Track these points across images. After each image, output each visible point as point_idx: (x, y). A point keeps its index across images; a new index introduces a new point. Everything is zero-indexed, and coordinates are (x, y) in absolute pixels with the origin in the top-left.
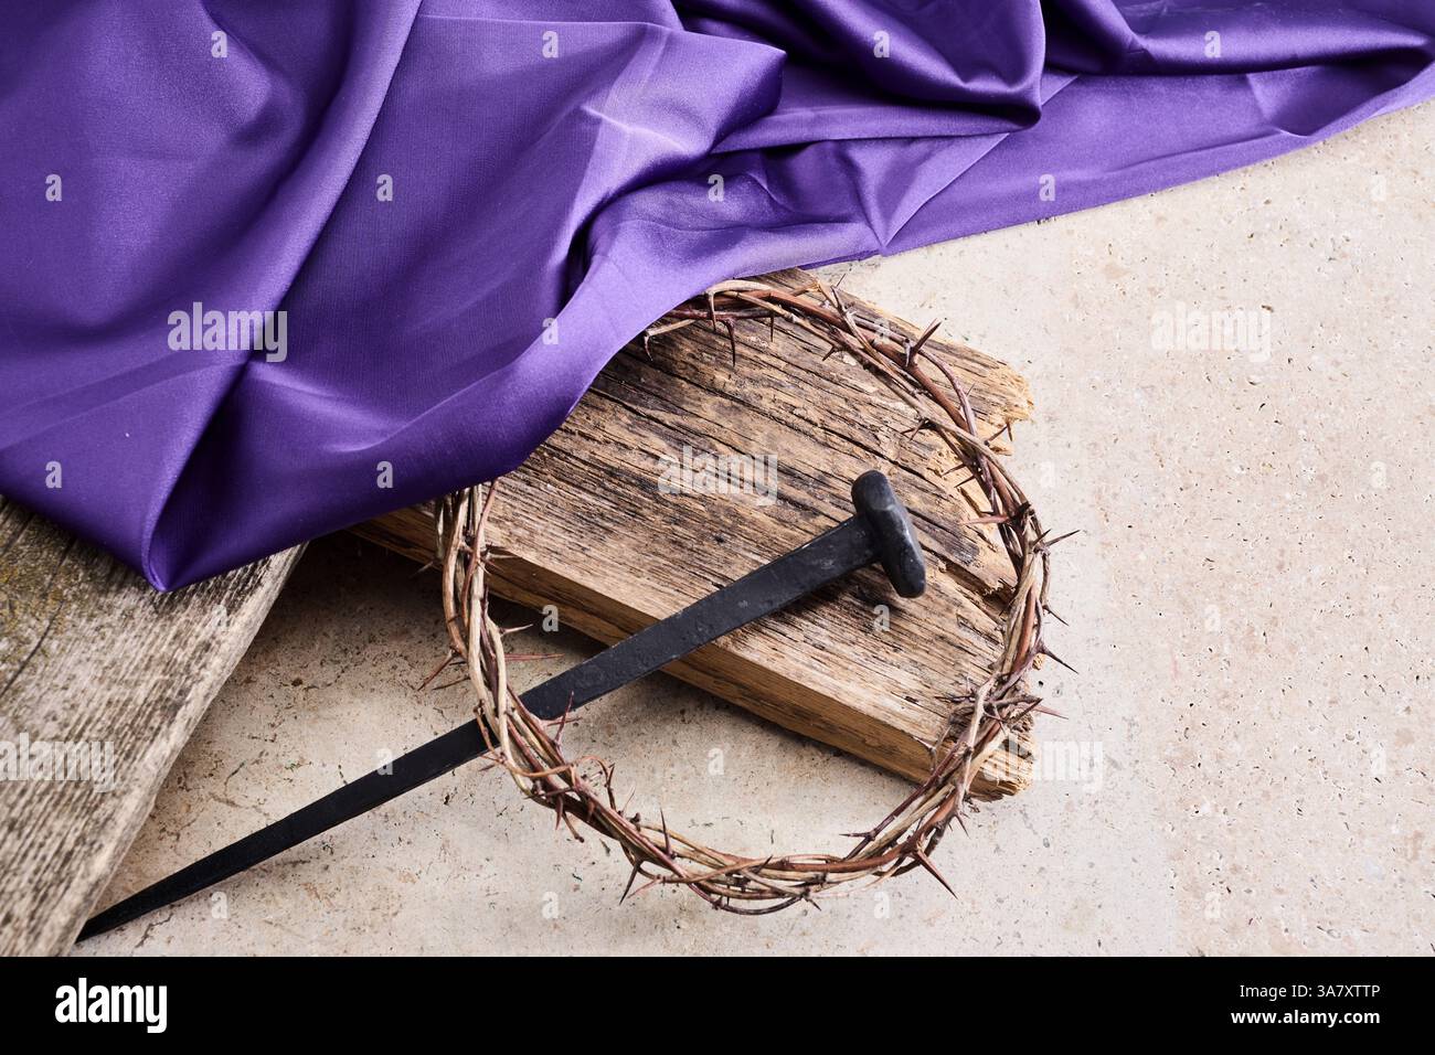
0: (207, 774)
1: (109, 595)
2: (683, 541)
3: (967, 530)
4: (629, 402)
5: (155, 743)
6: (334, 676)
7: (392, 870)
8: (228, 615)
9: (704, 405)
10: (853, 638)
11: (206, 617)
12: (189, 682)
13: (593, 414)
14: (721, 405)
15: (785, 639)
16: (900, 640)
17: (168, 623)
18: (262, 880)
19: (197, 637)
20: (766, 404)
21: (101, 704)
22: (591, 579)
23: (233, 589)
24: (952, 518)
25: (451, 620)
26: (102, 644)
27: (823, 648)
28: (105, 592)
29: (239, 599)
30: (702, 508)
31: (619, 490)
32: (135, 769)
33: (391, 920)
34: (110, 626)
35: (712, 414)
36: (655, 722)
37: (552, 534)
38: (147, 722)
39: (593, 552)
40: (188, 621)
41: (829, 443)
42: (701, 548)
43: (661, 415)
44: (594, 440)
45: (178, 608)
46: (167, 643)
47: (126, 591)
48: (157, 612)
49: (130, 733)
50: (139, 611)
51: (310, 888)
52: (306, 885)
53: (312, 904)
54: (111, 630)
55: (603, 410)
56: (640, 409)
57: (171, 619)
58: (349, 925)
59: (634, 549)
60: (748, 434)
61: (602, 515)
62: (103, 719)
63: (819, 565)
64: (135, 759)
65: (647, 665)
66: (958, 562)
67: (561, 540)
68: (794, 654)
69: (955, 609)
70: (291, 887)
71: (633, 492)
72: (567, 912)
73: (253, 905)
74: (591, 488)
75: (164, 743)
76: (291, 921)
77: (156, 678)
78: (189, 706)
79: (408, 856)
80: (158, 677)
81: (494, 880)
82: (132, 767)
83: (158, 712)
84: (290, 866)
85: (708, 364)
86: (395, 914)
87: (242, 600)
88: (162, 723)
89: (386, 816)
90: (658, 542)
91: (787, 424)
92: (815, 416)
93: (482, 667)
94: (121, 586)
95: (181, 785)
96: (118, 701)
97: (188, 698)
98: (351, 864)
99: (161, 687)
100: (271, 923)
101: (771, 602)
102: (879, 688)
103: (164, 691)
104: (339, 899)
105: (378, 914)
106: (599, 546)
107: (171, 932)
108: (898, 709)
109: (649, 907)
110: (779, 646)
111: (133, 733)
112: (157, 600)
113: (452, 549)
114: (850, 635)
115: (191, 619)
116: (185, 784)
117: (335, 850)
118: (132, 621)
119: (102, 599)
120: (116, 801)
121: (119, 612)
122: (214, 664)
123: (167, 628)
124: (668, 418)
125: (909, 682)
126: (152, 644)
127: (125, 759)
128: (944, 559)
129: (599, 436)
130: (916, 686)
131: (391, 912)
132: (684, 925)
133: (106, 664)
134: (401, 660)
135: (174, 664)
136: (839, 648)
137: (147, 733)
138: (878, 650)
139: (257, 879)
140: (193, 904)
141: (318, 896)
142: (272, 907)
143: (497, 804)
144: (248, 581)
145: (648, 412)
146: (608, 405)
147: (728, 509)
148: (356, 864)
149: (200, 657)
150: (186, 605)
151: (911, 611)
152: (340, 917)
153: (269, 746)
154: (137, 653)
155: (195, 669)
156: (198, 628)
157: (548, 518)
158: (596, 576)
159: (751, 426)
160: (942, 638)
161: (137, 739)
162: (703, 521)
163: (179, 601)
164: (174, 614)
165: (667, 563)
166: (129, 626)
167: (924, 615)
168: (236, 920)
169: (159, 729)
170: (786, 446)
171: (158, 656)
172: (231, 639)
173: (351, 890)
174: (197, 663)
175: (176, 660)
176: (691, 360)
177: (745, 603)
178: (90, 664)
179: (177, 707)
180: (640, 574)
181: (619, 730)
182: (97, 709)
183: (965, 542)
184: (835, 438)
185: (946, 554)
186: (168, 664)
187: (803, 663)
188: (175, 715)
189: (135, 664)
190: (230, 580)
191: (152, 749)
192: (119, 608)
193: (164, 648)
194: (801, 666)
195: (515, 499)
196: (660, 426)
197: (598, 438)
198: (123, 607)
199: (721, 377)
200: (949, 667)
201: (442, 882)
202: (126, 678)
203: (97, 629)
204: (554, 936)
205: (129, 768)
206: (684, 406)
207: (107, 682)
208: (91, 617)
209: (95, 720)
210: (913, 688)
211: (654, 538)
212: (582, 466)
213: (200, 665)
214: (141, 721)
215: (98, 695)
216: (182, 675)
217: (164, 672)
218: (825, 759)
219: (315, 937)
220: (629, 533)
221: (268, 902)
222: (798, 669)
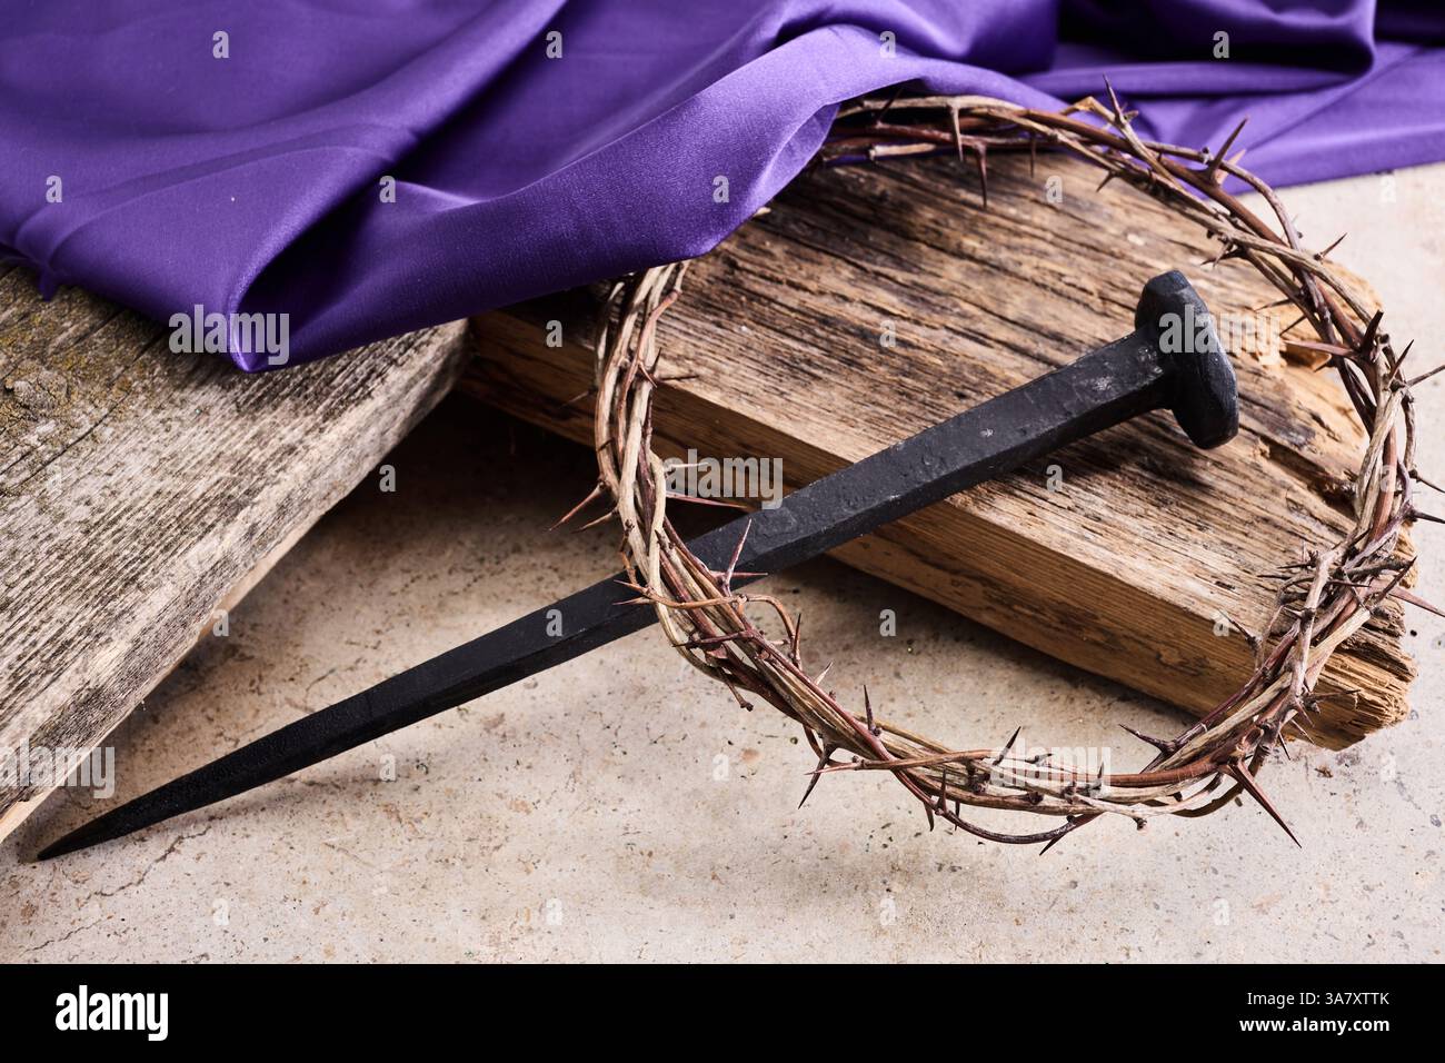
0: (287, 679)
1: (186, 390)
2: (913, 393)
3: (1296, 410)
4: (853, 257)
5: (204, 540)
6: (463, 585)
7: (500, 796)
8: (324, 422)
9: (947, 267)
10: (1141, 511)
11: (297, 420)
12: (261, 483)
13: (806, 265)
14: (969, 268)
15: (1046, 505)
16: (1207, 518)
17: (249, 423)
18: (332, 797)
19: (281, 439)
20: (1026, 270)
21: (147, 494)
22: (789, 423)
23: (335, 397)
24: (1276, 397)
25: (603, 447)
26: (165, 435)
27: (1099, 520)
28: (181, 387)
29: (341, 407)
30: (940, 362)
31: (833, 337)
32: (173, 563)
33: (491, 855)
34: (179, 419)
35: (958, 276)
36: (871, 651)
37: (744, 376)
38: (199, 518)
39: (795, 397)
40: (274, 423)
41: (1109, 313)
42: (936, 401)
43: (892, 272)
44: (806, 290)
45: (266, 408)
46: (244, 441)
47: (207, 388)
48: (238, 411)
49: (175, 526)
50: (216, 409)
51: (391, 811)
52: (386, 806)
53: (390, 828)
54: (179, 424)
55: (819, 264)
56: (865, 265)
57: (254, 419)
58: (434, 856)
59: (847, 398)
60: (1003, 297)
61: (809, 362)
62: (147, 508)
63: (1090, 386)
64: (175, 552)
65: (854, 508)
66: (1286, 443)
67: (755, 383)
68: (1059, 522)
69: (1284, 493)
70: (366, 807)
71: (851, 341)
72: (732, 861)
73: (314, 825)
74: (797, 334)
75: (215, 541)
76: (359, 847)
77: (221, 474)
78: (255, 508)
79: (525, 782)
80: (224, 473)
81: (637, 816)
82: (170, 561)
83: (216, 509)
84: (371, 783)
85: (953, 229)
86: (497, 848)
87: (345, 409)
88: (217, 521)
89: (504, 736)
90: (880, 393)
91: (1054, 291)
92: (1090, 285)
93: (635, 498)
94: (202, 383)
95: (253, 688)
96: (169, 493)
97: (256, 500)
98: (449, 786)
99: (225, 484)
100: (333, 847)
101: (1024, 432)
102: (1177, 568)
103: (228, 488)
104: (426, 826)
105: (475, 846)
106: (802, 391)
107: (203, 847)
108: (1205, 593)
109: (847, 862)
110: (1037, 511)
111: (179, 527)
112: (241, 399)
113: (612, 364)
114: (1138, 507)
115: (278, 421)
116: (258, 688)
117: (431, 770)
118: (207, 417)
119: (176, 394)
120: (140, 594)
121: (192, 408)
122: (296, 470)
123: (247, 427)
124: (901, 276)
125: (1218, 563)
126: (224, 441)
127: (162, 552)
128: (1266, 440)
129: (812, 285)
130: (1229, 569)
131: (492, 845)
132: (896, 887)
133: (163, 456)
134: (549, 572)
135: (247, 462)
136: (1122, 520)
137: (196, 529)
138: (1176, 526)
139: (325, 796)
140: (240, 818)
141: (400, 820)
142: (338, 828)
143: (651, 732)
144: (356, 390)
145: (877, 268)
146: (826, 258)
147: (974, 366)
148: (455, 787)
149: (280, 460)
150: (275, 408)
151: (1221, 489)
152: (424, 846)
153: (369, 654)
154: (204, 449)
155: (271, 471)
156: (284, 431)
157: (741, 360)
158: (795, 420)
159: (1009, 290)
160: (1266, 520)
161: (183, 533)
162: (940, 376)
163: (268, 403)
164: (257, 414)
165: (891, 414)
166: (202, 421)
167: (1240, 494)
168: (289, 840)
169: (213, 526)
170: (1052, 311)
171: (229, 453)
172: (323, 447)
173: (443, 816)
174: (275, 465)
175: (250, 459)
176: (933, 225)
177: (989, 433)
178: (146, 453)
179: (240, 506)
180: (854, 423)
181: (823, 657)
182: (141, 498)
183: (1295, 423)
184: (1116, 308)
185: (1269, 434)
186: (239, 462)
187: (1071, 533)
188: (236, 514)
189: (200, 458)
190: (334, 388)
191: (199, 545)
192: (194, 403)
193: (238, 446)
194: (1068, 536)
195: (700, 339)
196: (890, 282)
197: (810, 288)
198: (200, 403)
199: (970, 243)
200: (1277, 553)
201: (565, 814)
202: (185, 471)
203: (163, 422)
204: (711, 889)
205: (165, 561)
206: (923, 266)
207: (160, 473)
208: (159, 408)
209: (136, 509)
210: (1226, 571)
211: (875, 386)
212: (787, 312)
213: (279, 467)
214: (192, 516)
215: (148, 484)
216: (255, 474)
217: (232, 469)
218: (1105, 703)
219: (386, 867)
220: (843, 382)
221: (333, 822)
222: (1064, 538)
